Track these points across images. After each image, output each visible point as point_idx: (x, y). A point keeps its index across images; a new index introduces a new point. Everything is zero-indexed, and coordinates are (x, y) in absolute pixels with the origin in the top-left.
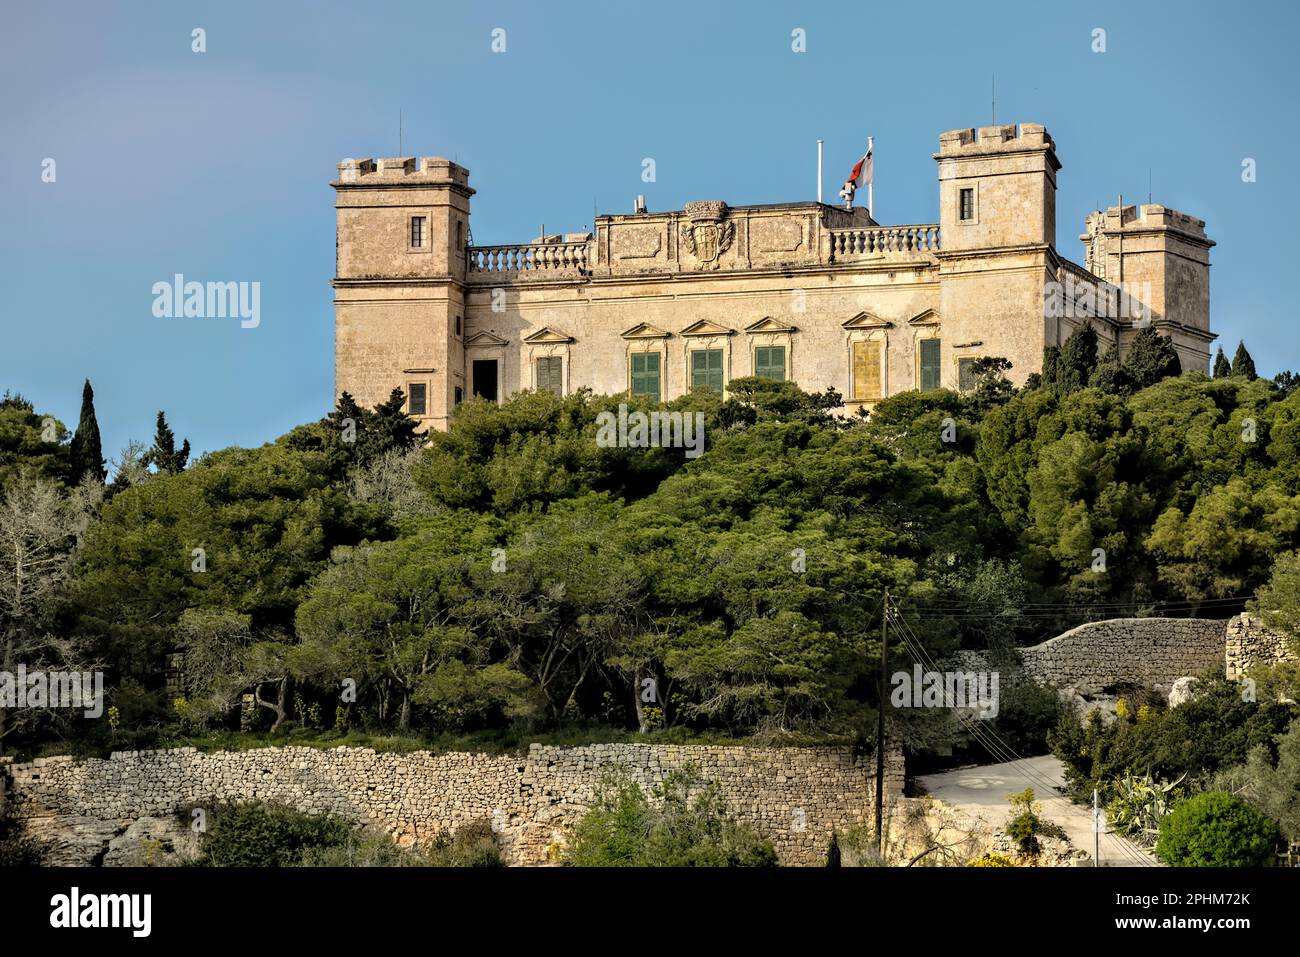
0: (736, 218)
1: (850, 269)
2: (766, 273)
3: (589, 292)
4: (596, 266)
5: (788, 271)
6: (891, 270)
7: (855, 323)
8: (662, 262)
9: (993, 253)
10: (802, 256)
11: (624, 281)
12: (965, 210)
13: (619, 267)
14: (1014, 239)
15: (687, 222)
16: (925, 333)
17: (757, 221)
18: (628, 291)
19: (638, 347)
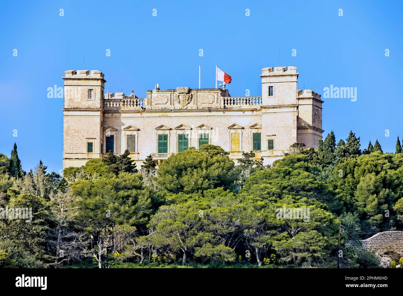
0: (193, 93)
1: (230, 110)
2: (203, 110)
3: (145, 115)
4: (146, 106)
5: (210, 110)
6: (243, 111)
7: (232, 127)
8: (168, 106)
9: (280, 107)
10: (214, 106)
11: (156, 111)
12: (270, 93)
13: (155, 107)
14: (287, 103)
15: (177, 93)
16: (255, 131)
17: (199, 93)
18: (157, 114)
19: (161, 132)
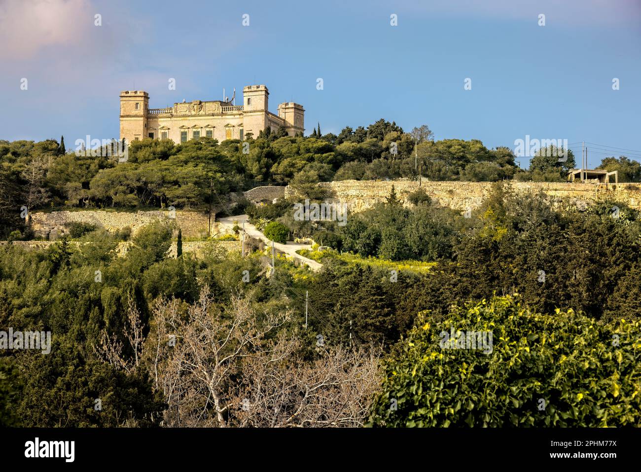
0: (203, 104)
1: (226, 115)
2: (208, 115)
3: (173, 119)
4: (174, 113)
5: (213, 115)
6: (234, 115)
7: (227, 126)
8: (187, 113)
9: (254, 111)
10: (216, 112)
11: (180, 117)
12: (249, 102)
13: (179, 114)
14: (258, 109)
15: (193, 105)
16: (241, 128)
17: (207, 104)
18: (181, 119)
19: (182, 130)
